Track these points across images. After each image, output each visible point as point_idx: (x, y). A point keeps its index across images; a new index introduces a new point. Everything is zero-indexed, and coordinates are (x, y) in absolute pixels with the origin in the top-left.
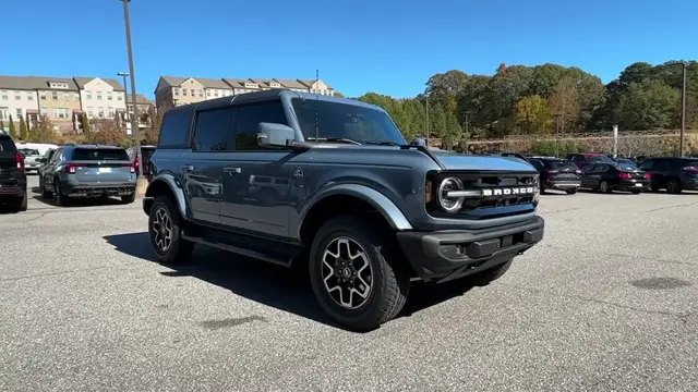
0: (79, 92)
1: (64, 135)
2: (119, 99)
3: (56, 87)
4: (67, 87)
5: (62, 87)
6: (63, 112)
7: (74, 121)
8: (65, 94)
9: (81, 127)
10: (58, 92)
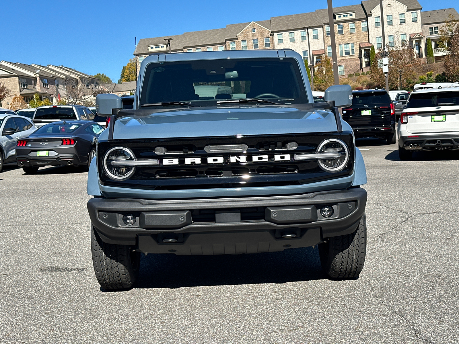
0: (367, 21)
1: (350, 76)
2: (415, 20)
3: (343, 18)
4: (354, 17)
5: (349, 17)
6: (349, 48)
7: (360, 58)
8: (351, 26)
9: (368, 64)
10: (345, 24)
